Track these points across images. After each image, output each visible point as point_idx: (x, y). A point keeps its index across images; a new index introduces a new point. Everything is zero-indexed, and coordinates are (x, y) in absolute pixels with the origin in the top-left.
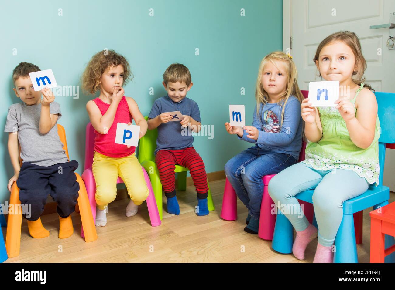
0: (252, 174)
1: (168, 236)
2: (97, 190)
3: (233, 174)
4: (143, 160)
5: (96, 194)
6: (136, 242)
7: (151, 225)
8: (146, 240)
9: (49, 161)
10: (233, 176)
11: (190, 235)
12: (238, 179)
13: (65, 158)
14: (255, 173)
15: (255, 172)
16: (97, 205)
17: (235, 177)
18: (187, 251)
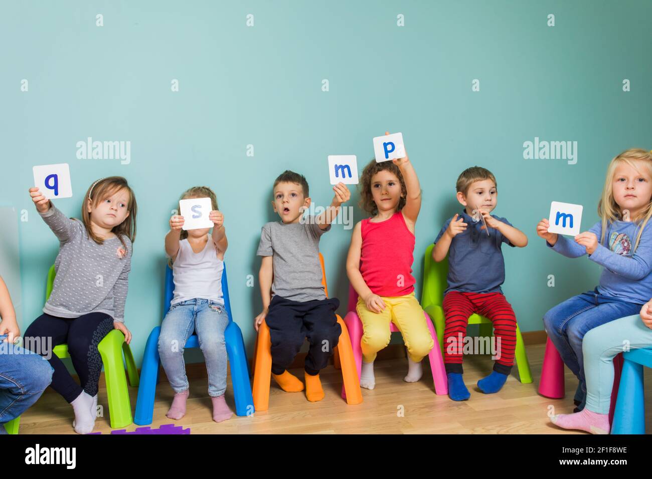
0: (581, 328)
1: (457, 409)
2: (365, 330)
3: (556, 328)
4: (427, 304)
5: (364, 337)
6: (413, 411)
7: (435, 393)
8: (427, 410)
9: (305, 295)
10: (556, 333)
11: (490, 410)
12: (563, 338)
13: (323, 296)
14: (586, 327)
15: (586, 325)
16: (363, 354)
17: (559, 333)
18: (483, 429)
